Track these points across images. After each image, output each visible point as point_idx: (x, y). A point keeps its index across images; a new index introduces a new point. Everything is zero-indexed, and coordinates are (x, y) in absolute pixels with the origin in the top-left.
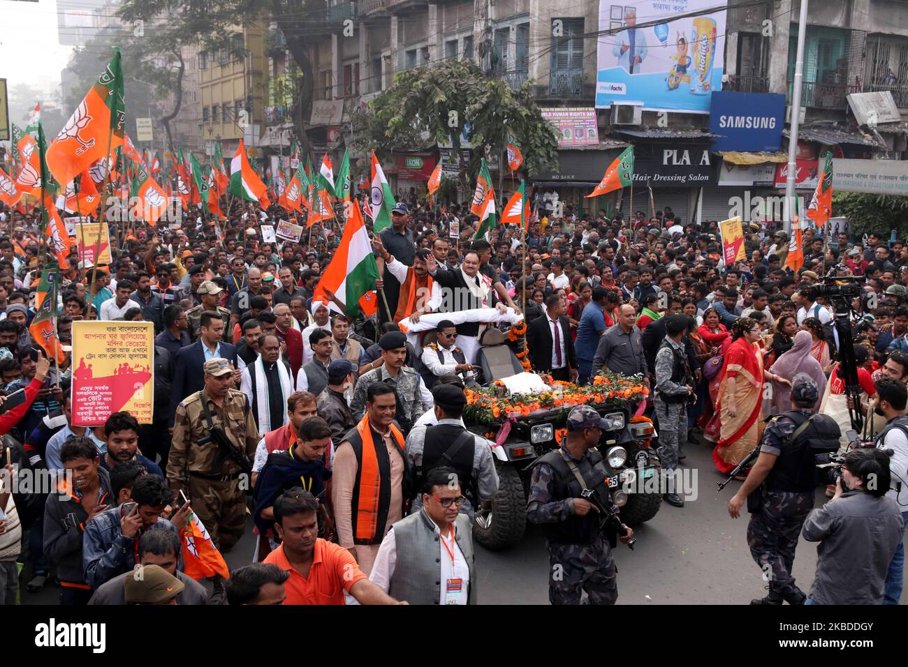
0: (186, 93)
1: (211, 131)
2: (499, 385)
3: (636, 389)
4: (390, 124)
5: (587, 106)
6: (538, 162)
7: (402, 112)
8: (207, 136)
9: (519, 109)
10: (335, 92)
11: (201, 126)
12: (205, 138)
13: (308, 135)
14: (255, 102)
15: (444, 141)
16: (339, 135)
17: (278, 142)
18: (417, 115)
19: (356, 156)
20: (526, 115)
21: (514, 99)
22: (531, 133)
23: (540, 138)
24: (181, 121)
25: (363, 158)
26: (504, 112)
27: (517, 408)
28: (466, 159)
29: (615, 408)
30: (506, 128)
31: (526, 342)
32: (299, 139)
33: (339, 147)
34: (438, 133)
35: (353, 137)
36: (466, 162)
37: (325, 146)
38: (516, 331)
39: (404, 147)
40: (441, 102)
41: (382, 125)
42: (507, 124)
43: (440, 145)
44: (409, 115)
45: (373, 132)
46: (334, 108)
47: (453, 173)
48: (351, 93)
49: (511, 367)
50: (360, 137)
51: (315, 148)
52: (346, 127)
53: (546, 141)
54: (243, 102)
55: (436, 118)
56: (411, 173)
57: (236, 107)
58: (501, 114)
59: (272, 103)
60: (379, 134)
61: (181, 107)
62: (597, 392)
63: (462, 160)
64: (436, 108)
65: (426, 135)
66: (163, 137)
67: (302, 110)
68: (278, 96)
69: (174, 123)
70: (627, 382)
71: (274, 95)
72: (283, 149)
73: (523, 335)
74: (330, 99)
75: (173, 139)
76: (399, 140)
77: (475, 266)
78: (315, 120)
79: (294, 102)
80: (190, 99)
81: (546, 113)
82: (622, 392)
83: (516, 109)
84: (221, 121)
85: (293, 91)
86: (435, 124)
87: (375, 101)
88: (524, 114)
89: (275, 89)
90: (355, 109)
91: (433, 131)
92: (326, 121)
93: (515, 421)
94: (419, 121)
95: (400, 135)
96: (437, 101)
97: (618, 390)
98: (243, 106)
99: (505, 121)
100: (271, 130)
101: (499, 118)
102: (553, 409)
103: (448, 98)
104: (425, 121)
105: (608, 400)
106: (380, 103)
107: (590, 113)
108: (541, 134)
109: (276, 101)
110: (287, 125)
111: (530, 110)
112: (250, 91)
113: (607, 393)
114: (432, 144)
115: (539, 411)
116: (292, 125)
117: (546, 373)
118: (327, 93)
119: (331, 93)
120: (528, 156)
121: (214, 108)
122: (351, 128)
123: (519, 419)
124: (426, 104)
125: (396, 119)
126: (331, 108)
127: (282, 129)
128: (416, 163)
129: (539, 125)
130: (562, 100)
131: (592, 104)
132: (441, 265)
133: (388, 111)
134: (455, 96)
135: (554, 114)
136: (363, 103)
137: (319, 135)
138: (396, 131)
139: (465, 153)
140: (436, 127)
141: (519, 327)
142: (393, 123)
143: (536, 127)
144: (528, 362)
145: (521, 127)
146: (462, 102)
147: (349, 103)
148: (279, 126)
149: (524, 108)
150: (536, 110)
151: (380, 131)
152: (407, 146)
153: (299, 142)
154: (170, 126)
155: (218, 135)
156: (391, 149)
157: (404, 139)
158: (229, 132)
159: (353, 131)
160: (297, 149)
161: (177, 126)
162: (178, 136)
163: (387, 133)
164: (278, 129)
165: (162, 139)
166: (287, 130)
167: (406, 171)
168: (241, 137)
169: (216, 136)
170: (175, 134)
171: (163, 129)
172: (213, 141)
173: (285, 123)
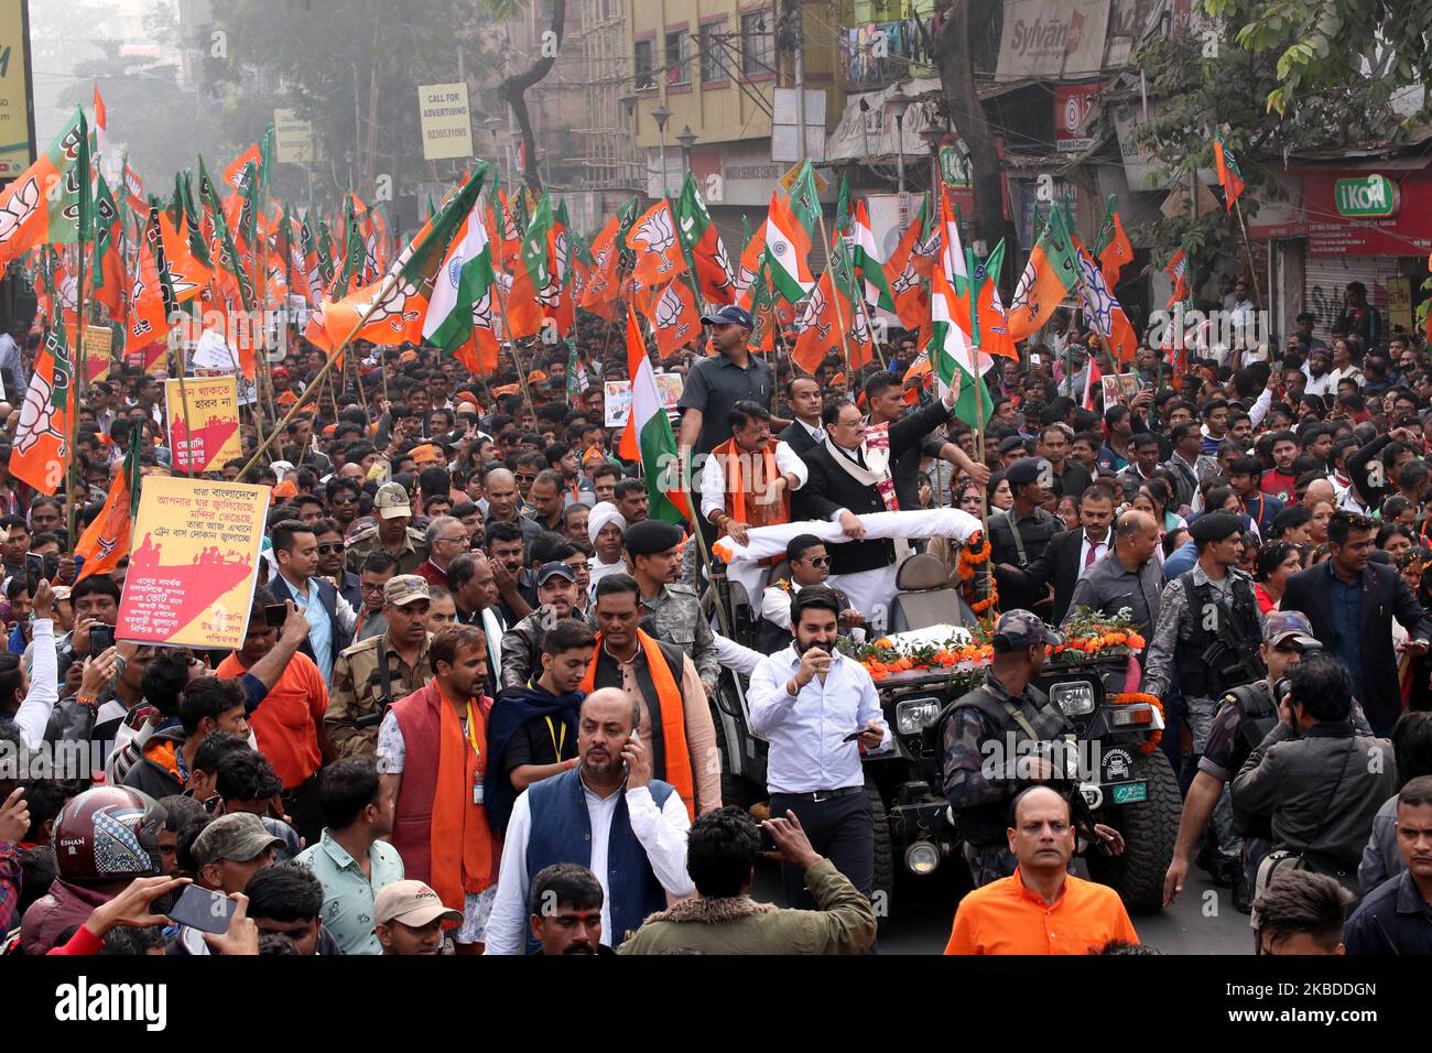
1: (662, 118)
4: (1282, 68)
7: (1327, 24)
8: (649, 134)
11: (630, 104)
12: (642, 142)
13: (990, 118)
14: (809, 15)
16: (1097, 113)
17: (888, 145)
18: (1378, 32)
19: (1162, 183)
24: (561, 88)
25: (1183, 188)
29: (1070, 672)
32: (962, 134)
33: (1096, 154)
35: (1147, 118)
37: (1048, 151)
39: (1331, 144)
44: (1352, 35)
45: (1219, 98)
46: (1078, 21)
50: (1173, 117)
51: (1016, 161)
52: (1122, 84)
54: (768, 16)
56: (1357, 233)
57: (745, 34)
59: (864, 12)
65: (1410, 100)
66: (506, 143)
69: (543, 96)
72: (906, 167)
75: (539, 149)
76: (1312, 122)
78: (1014, 65)
80: (591, 11)
84: (697, 81)
90: (1151, 20)
92: (1051, 68)
95: (1316, 102)
98: (769, 27)
100: (865, 106)
104: (1410, 50)
109: (877, 6)
116: (936, 84)
121: (673, 39)
122: (1142, 87)
125: (1305, 49)
126: (1067, 19)
127: (904, 102)
128: (1374, 197)
133: (1277, 24)
137: (1028, 113)
138: (1302, 91)
142: (1294, 64)
148: (891, 92)
151: (1248, 92)
152: (1339, 140)
153: (960, 143)
154: (528, 105)
155: (687, 129)
156: (1286, 154)
157: (1328, 114)
158: (723, 117)
159: (1149, 98)
160: (953, 168)
161: (550, 107)
162: (553, 137)
163: (1273, 101)
164: (890, 103)
165: (501, 149)
166: (920, 105)
167: (1338, 227)
168: (764, 134)
169: (681, 133)
170: (545, 132)
171: (506, 117)
172: (669, 150)
173: (910, 79)
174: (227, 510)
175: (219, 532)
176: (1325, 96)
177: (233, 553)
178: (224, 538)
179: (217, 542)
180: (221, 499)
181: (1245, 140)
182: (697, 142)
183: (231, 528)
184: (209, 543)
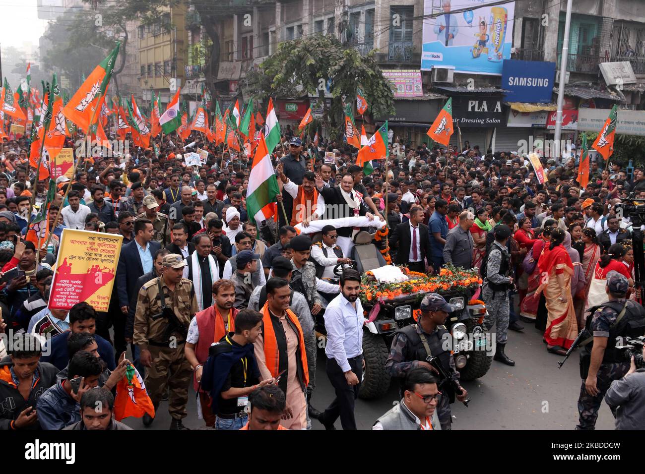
0: (129, 55)
1: (146, 83)
2: (369, 275)
3: (474, 280)
4: (275, 79)
5: (415, 69)
6: (379, 108)
7: (284, 71)
8: (144, 86)
9: (367, 70)
10: (235, 56)
11: (139, 79)
12: (142, 88)
13: (216, 87)
14: (178, 63)
15: (313, 92)
16: (238, 87)
17: (194, 91)
18: (294, 74)
20: (372, 75)
21: (363, 63)
22: (375, 87)
23: (381, 91)
24: (124, 75)
25: (255, 103)
26: (355, 72)
27: (385, 293)
28: (328, 105)
29: (457, 293)
30: (357, 83)
31: (387, 242)
33: (238, 95)
34: (309, 86)
35: (248, 88)
36: (328, 108)
37: (228, 94)
38: (380, 233)
39: (285, 96)
40: (311, 65)
41: (269, 80)
42: (358, 81)
43: (310, 95)
44: (288, 74)
45: (262, 85)
46: (235, 67)
47: (319, 115)
48: (247, 57)
49: (376, 260)
50: (253, 88)
51: (221, 96)
52: (243, 81)
53: (385, 94)
54: (170, 62)
55: (308, 76)
56: (289, 115)
57: (165, 66)
58: (353, 74)
59: (190, 63)
60: (266, 87)
61: (125, 66)
62: (444, 282)
63: (325, 106)
64: (308, 68)
65: (300, 88)
67: (212, 69)
68: (195, 58)
69: (120, 77)
70: (466, 274)
71: (192, 58)
72: (198, 96)
73: (385, 237)
74: (232, 61)
75: (119, 88)
76: (281, 91)
77: (350, 185)
78: (221, 76)
79: (206, 63)
80: (132, 59)
81: (386, 73)
82: (463, 282)
83: (364, 70)
84: (154, 75)
85: (205, 55)
86: (306, 80)
87: (264, 63)
88: (370, 73)
89: (193, 53)
90: (250, 68)
91: (305, 85)
92: (229, 77)
93: (384, 303)
94: (295, 78)
95: (282, 87)
96: (308, 63)
97: (460, 280)
98: (170, 65)
99: (356, 79)
100: (189, 82)
101: (352, 76)
102: (412, 295)
103: (316, 61)
104: (300, 78)
105: (453, 288)
106: (268, 64)
107: (417, 74)
108: (382, 88)
109: (193, 62)
110: (201, 79)
111: (374, 71)
112: (175, 55)
113: (452, 283)
114: (305, 94)
115: (402, 296)
116: (205, 79)
117: (404, 266)
118: (230, 56)
119: (232, 57)
120: (373, 104)
121: (149, 66)
122: (247, 82)
123: (386, 302)
124: (300, 65)
125: (279, 76)
126: (232, 67)
127: (198, 82)
128: (293, 108)
129: (381, 82)
130: (397, 64)
131: (419, 67)
132: (326, 184)
133: (273, 70)
134: (321, 60)
135: (391, 74)
136: (256, 65)
137: (224, 86)
138: (278, 84)
139: (327, 101)
140: (307, 82)
141: (383, 231)
142: (277, 78)
143: (378, 83)
144: (389, 257)
145: (367, 83)
146: (326, 64)
147: (245, 64)
148: (195, 80)
149: (370, 69)
150: (378, 71)
151: (268, 84)
153: (209, 91)
155: (152, 85)
156: (275, 97)
157: (284, 90)
158: (160, 83)
159: (248, 84)
160: (207, 97)
161: (122, 79)
162: (123, 86)
164: (195, 82)
166: (201, 83)
167: (285, 113)
168: (168, 87)
169: (150, 86)
170: (121, 85)
172: (148, 90)
173: (199, 78)
174: (104, 248)
175: (100, 258)
176: (284, 86)
177: (106, 268)
178: (102, 261)
179: (99, 263)
180: (102, 242)
181: (267, 94)
182: (154, 88)
183: (105, 256)
184: (95, 263)
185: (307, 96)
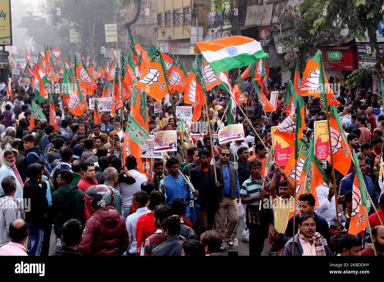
1: (164, 33)
4: (314, 25)
7: (325, 14)
8: (160, 37)
11: (156, 30)
12: (159, 39)
13: (243, 35)
14: (200, 9)
15: (361, 36)
16: (269, 34)
18: (338, 16)
19: (285, 51)
24: (139, 25)
25: (290, 52)
28: (382, 51)
33: (269, 44)
34: (357, 30)
35: (281, 35)
36: (381, 54)
39: (325, 42)
41: (308, 24)
43: (357, 40)
44: (331, 16)
45: (299, 31)
46: (265, 11)
47: (369, 64)
50: (288, 35)
52: (275, 27)
54: (190, 9)
55: (356, 18)
56: (332, 64)
57: (184, 13)
59: (213, 9)
60: (304, 32)
61: (140, 15)
63: (378, 53)
64: (356, 10)
65: (345, 32)
66: (126, 38)
68: (218, 3)
69: (135, 27)
71: (215, 2)
74: (262, 4)
76: (321, 37)
78: (249, 22)
79: (231, 8)
80: (147, 7)
84: (172, 24)
86: (354, 23)
87: (301, 5)
90: (283, 12)
91: (352, 29)
92: (258, 23)
94: (339, 21)
95: (322, 32)
96: (357, 4)
98: (190, 12)
100: (213, 31)
104: (345, 20)
106: (306, 7)
109: (216, 7)
110: (225, 27)
114: (351, 39)
116: (230, 26)
121: (166, 14)
122: (280, 28)
124: (347, 7)
125: (320, 20)
126: (262, 11)
127: (222, 30)
128: (336, 56)
133: (313, 13)
136: (290, 7)
137: (253, 34)
138: (319, 29)
139: (381, 46)
140: (356, 26)
142: (317, 24)
147: (277, 7)
148: (219, 28)
151: (306, 29)
152: (328, 42)
154: (131, 29)
155: (170, 36)
156: (315, 45)
157: (325, 35)
158: (178, 33)
159: (282, 30)
161: (137, 30)
162: (137, 37)
163: (312, 32)
164: (219, 31)
165: (124, 40)
166: (226, 31)
167: (327, 63)
168: (188, 37)
169: (168, 37)
171: (126, 32)
172: (165, 41)
173: (224, 25)
176: (325, 31)
181: (305, 41)
182: (172, 39)
185: (354, 41)
